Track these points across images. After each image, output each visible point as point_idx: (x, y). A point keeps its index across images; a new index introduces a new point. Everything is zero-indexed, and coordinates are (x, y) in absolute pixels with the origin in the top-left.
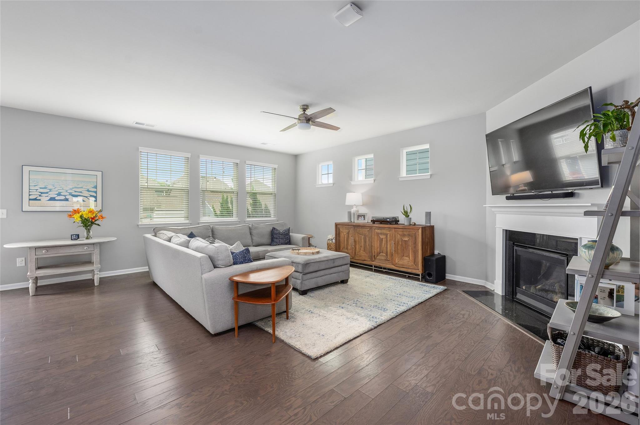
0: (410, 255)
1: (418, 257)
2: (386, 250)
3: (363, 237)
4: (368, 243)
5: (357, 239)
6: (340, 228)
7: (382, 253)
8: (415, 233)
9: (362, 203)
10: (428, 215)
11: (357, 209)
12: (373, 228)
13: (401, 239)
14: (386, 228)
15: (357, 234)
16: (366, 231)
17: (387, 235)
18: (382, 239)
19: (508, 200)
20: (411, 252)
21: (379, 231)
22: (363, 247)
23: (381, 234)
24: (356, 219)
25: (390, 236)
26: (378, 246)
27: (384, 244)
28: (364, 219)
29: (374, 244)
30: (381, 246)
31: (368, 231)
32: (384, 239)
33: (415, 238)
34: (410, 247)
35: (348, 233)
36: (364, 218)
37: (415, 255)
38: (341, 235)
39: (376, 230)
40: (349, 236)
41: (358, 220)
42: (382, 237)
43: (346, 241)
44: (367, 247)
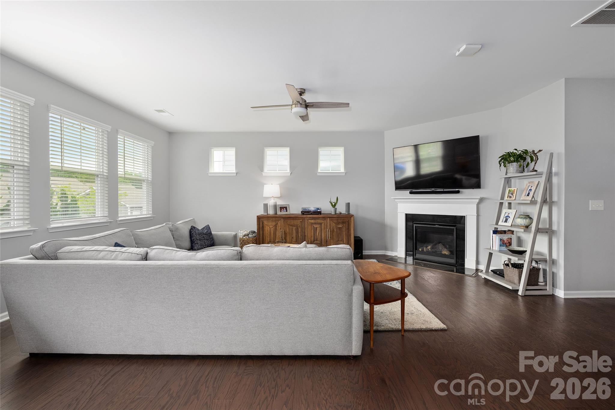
0: (344, 239)
1: (351, 240)
2: (320, 238)
3: (294, 228)
4: (301, 234)
5: (288, 230)
6: (263, 221)
7: (316, 241)
8: (348, 221)
9: (280, 194)
10: (348, 205)
11: (275, 201)
12: (307, 219)
13: (336, 226)
14: (320, 218)
15: (287, 226)
16: (298, 222)
17: (321, 224)
18: (317, 228)
19: (411, 194)
20: (344, 237)
21: (312, 221)
22: (295, 238)
23: (315, 223)
24: (278, 211)
25: (324, 224)
26: (312, 235)
27: (319, 233)
28: (287, 211)
29: (307, 234)
30: (315, 234)
31: (300, 222)
32: (318, 228)
33: (348, 224)
34: (344, 233)
35: (276, 226)
36: (286, 209)
37: (348, 239)
38: (265, 228)
39: (310, 221)
40: (277, 228)
41: (281, 212)
42: (315, 226)
43: (272, 235)
44: (300, 238)
